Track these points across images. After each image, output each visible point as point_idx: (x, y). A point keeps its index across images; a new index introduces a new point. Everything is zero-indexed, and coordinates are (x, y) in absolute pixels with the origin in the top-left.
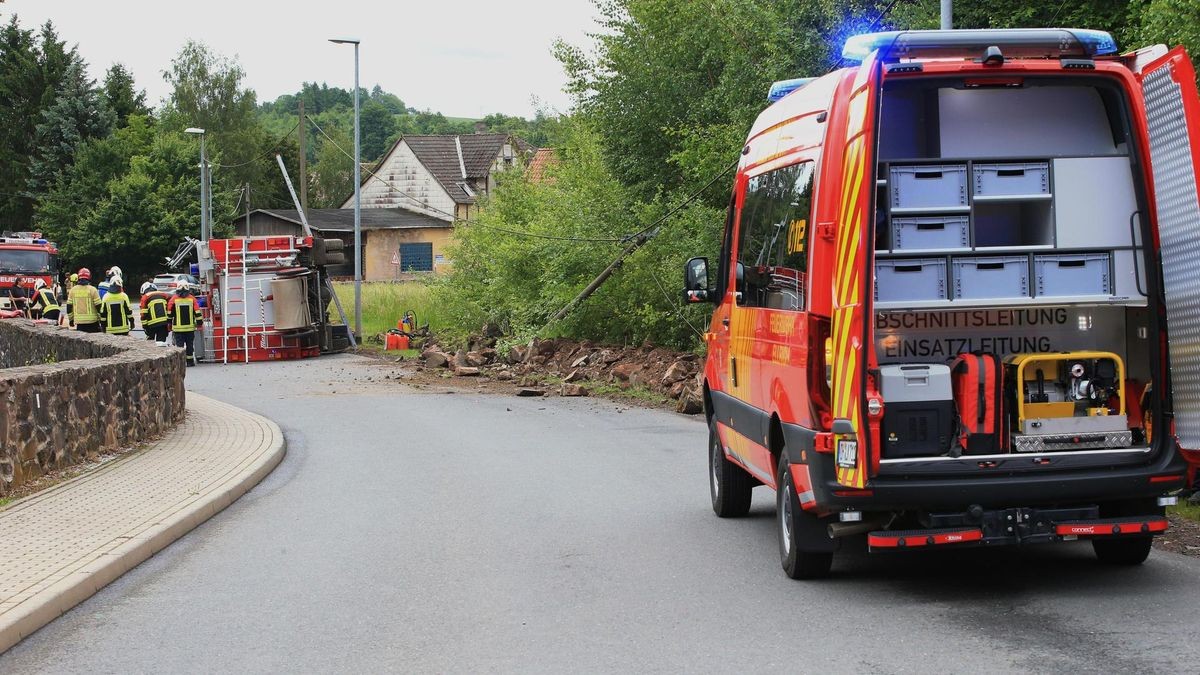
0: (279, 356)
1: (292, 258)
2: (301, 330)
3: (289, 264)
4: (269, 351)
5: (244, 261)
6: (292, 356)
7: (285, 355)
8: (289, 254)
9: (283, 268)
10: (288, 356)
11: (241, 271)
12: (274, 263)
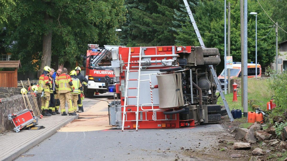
0: (164, 126)
1: (173, 60)
2: (176, 109)
3: (170, 64)
4: (157, 122)
5: (140, 62)
6: (173, 126)
7: (169, 126)
8: (171, 58)
9: (165, 66)
10: (170, 126)
11: (138, 68)
12: (160, 63)
